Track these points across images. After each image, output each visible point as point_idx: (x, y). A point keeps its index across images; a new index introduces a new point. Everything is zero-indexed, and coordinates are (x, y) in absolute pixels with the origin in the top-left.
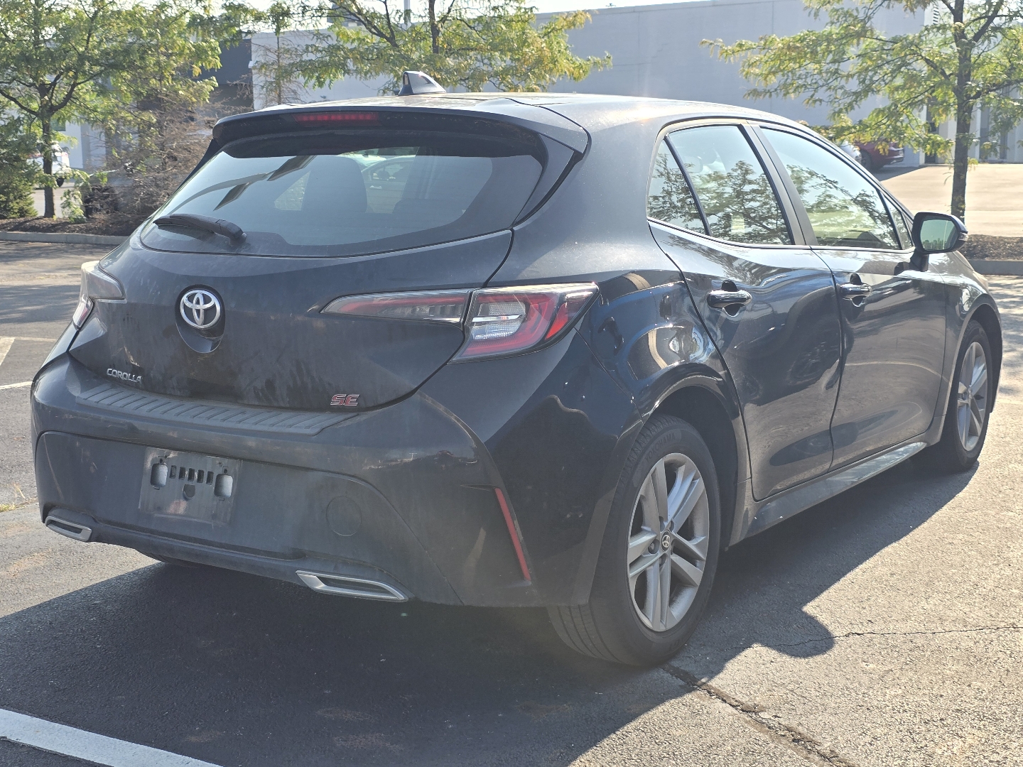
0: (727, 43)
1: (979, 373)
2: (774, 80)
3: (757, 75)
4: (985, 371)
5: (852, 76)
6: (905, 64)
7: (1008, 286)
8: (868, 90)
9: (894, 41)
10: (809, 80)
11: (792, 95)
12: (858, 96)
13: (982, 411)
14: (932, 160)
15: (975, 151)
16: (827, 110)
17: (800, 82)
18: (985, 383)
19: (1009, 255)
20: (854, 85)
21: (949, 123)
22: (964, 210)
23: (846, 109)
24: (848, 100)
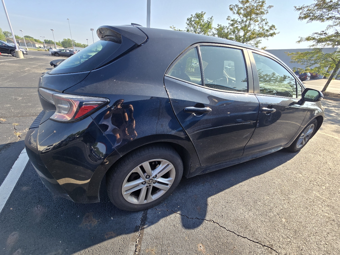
0: (289, 53)
1: (310, 131)
2: (297, 60)
3: (294, 59)
4: (313, 131)
5: (313, 60)
6: (326, 59)
7: (331, 103)
8: (316, 63)
9: (326, 54)
10: (303, 61)
11: (299, 63)
12: (313, 64)
13: (307, 139)
14: (325, 78)
15: (335, 76)
16: (305, 66)
17: (302, 61)
18: (311, 134)
19: (334, 97)
20: (313, 62)
21: (332, 71)
22: (327, 87)
23: (309, 66)
24: (310, 65)
